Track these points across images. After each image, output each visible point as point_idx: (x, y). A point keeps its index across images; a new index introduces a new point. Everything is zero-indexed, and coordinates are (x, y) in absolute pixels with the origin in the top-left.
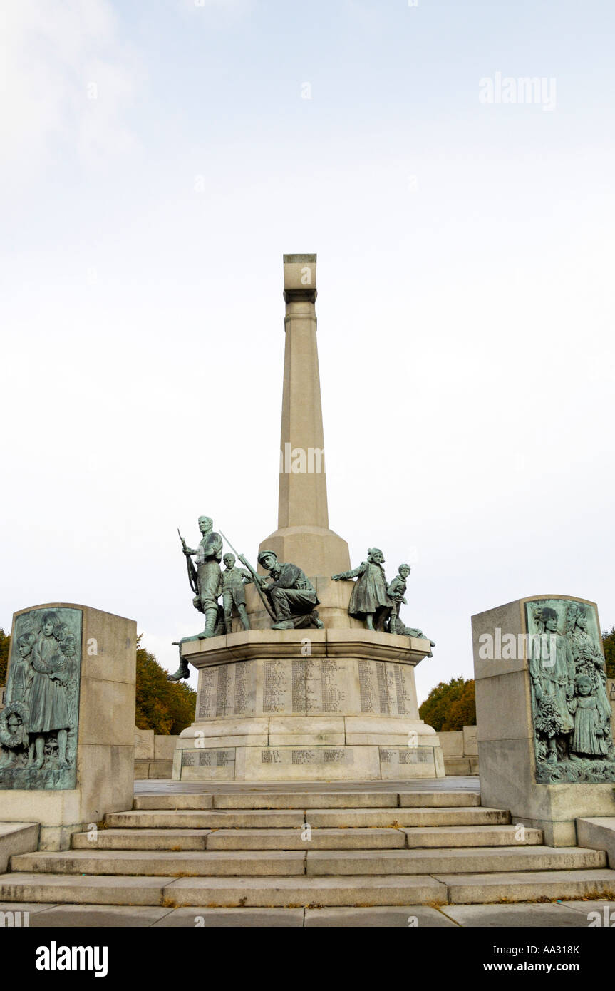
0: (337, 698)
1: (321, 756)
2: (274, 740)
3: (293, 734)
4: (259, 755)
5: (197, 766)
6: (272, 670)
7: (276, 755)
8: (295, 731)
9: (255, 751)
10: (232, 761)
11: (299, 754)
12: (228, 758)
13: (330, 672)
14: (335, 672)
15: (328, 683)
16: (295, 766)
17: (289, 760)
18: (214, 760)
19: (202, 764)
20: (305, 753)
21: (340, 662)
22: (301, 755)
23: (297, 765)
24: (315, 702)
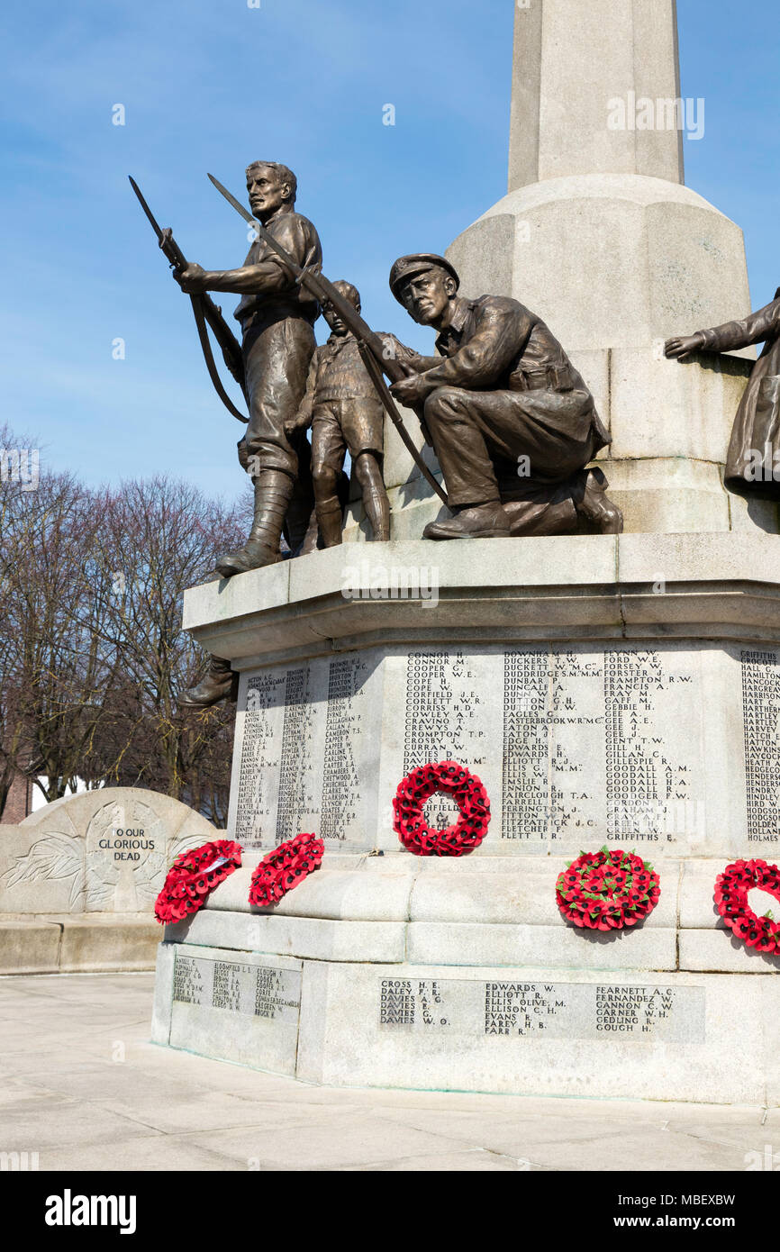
0: (661, 789)
1: (587, 1006)
2: (428, 941)
3: (495, 922)
4: (373, 994)
5: (208, 1007)
6: (436, 684)
7: (430, 998)
8: (501, 911)
9: (358, 980)
10: (291, 1004)
11: (509, 995)
12: (281, 995)
13: (635, 696)
14: (654, 694)
15: (627, 732)
16: (497, 1040)
17: (476, 1018)
18: (248, 995)
19: (219, 1002)
20: (530, 996)
21: (674, 660)
22: (516, 1002)
23: (503, 1037)
24: (580, 804)
